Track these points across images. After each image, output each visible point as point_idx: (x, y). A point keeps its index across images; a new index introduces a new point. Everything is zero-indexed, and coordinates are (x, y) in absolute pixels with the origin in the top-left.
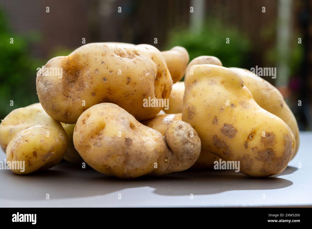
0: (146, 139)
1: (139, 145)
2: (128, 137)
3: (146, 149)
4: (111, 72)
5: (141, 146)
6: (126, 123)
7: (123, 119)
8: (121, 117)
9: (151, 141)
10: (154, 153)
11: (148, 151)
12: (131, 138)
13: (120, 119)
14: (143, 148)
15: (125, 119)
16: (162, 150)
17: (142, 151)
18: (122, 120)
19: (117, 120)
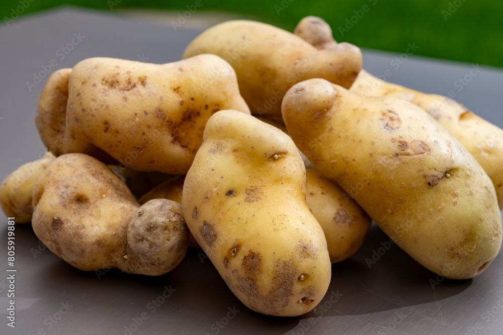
0: (92, 223)
1: (71, 231)
2: (58, 218)
3: (81, 239)
4: (83, 110)
5: (73, 233)
6: (66, 195)
7: (67, 187)
8: (64, 184)
9: (99, 227)
10: (96, 246)
11: (82, 242)
12: (63, 219)
13: (62, 187)
14: (76, 237)
15: (69, 189)
16: (115, 243)
17: (74, 240)
18: (63, 190)
19: (58, 188)
